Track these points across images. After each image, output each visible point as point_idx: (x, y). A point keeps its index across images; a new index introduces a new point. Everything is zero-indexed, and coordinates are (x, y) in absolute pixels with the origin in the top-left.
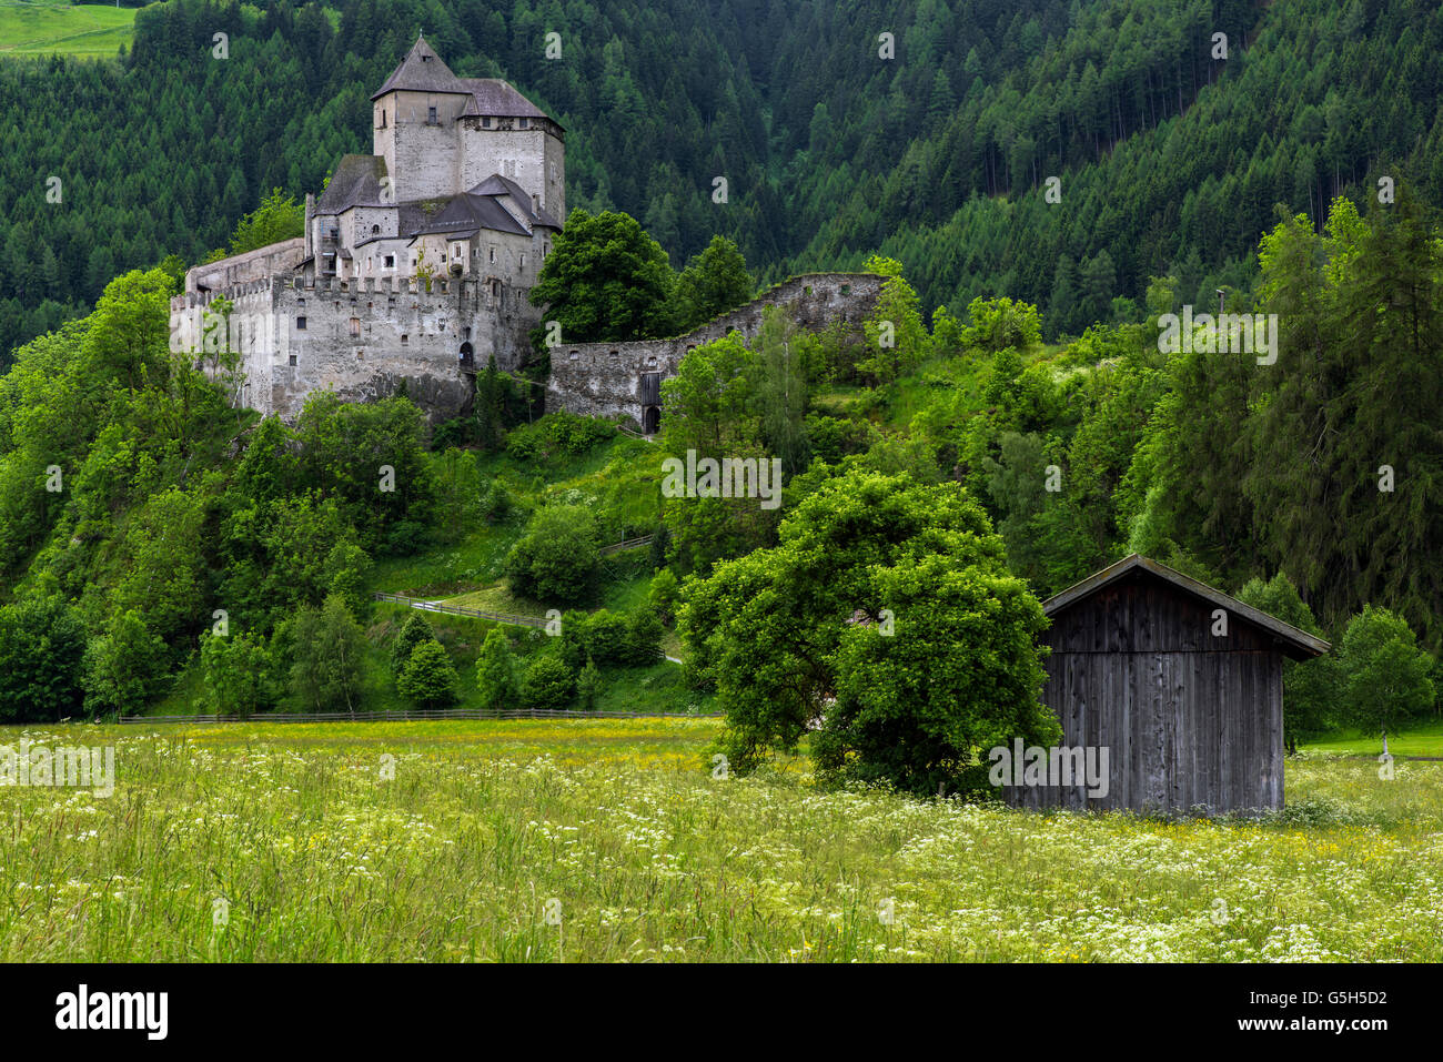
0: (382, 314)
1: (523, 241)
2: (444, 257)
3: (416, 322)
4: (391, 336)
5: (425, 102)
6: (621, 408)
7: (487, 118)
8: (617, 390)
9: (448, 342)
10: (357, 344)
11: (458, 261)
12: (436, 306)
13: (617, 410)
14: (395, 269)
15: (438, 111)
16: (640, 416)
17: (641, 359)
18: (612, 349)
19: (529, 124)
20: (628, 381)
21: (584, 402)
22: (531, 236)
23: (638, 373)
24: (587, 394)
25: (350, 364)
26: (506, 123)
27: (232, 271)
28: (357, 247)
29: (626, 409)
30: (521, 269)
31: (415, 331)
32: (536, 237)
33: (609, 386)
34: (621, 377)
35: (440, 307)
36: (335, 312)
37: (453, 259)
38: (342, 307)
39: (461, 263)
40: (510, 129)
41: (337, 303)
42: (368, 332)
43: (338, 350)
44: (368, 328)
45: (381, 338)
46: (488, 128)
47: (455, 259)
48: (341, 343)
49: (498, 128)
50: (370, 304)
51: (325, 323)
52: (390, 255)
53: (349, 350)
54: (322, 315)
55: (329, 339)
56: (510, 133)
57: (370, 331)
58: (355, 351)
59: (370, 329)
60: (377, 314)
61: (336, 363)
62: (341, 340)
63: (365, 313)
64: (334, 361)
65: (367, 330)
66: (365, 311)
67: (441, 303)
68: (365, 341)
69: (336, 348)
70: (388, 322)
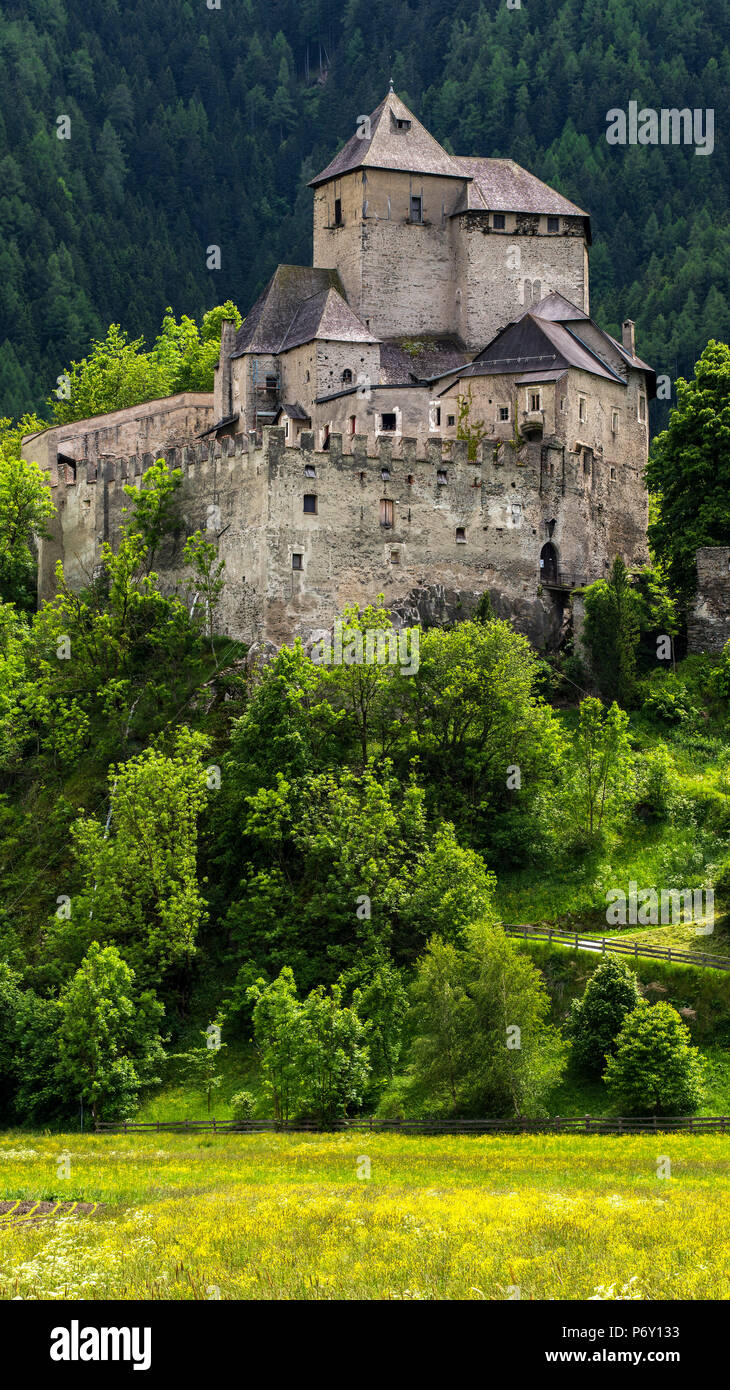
0: (428, 494)
1: (618, 391)
2: (507, 410)
3: (478, 508)
4: (440, 529)
5: (405, 188)
7: (500, 216)
9: (524, 541)
10: (390, 540)
11: (534, 416)
12: (507, 484)
14: (398, 433)
15: (424, 204)
19: (562, 228)
22: (625, 385)
25: (380, 571)
26: (527, 224)
27: (91, 441)
28: (320, 402)
30: (613, 434)
31: (476, 522)
32: (631, 388)
35: (513, 485)
36: (358, 488)
37: (525, 414)
38: (369, 481)
39: (540, 420)
40: (534, 234)
41: (362, 475)
42: (406, 521)
43: (363, 549)
44: (406, 515)
45: (426, 532)
46: (501, 231)
47: (530, 414)
48: (367, 537)
49: (517, 231)
50: (410, 477)
51: (343, 504)
52: (389, 412)
53: (378, 548)
54: (339, 492)
55: (349, 530)
56: (534, 239)
57: (409, 520)
58: (387, 550)
59: (410, 517)
60: (421, 493)
61: (359, 568)
62: (367, 533)
63: (403, 491)
64: (356, 565)
65: (405, 518)
66: (403, 488)
67: (515, 481)
68: (402, 536)
69: (359, 544)
70: (436, 507)
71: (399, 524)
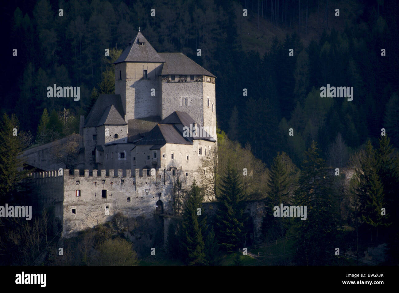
0: (118, 187)
1: (188, 147)
2: (149, 157)
3: (134, 191)
5: (141, 67)
7: (173, 77)
9: (150, 201)
10: (106, 202)
12: (144, 183)
14: (125, 159)
15: (148, 72)
19: (195, 79)
22: (192, 145)
25: (102, 212)
26: (183, 78)
28: (106, 146)
30: (187, 162)
31: (134, 195)
35: (146, 183)
36: (94, 187)
37: (152, 159)
38: (98, 184)
39: (157, 161)
40: (186, 81)
41: (96, 183)
42: (111, 196)
43: (96, 206)
44: (111, 194)
45: (117, 199)
46: (174, 81)
47: (154, 159)
48: (97, 202)
50: (112, 183)
51: (89, 192)
52: (123, 152)
53: (102, 205)
54: (88, 188)
55: (91, 200)
56: (186, 83)
57: (112, 196)
58: (104, 205)
59: (112, 195)
60: (116, 187)
61: (94, 212)
62: (97, 201)
63: (109, 187)
64: (94, 211)
65: (110, 195)
66: (109, 186)
67: (147, 182)
68: (109, 201)
69: (95, 205)
70: (120, 191)
71: (108, 197)
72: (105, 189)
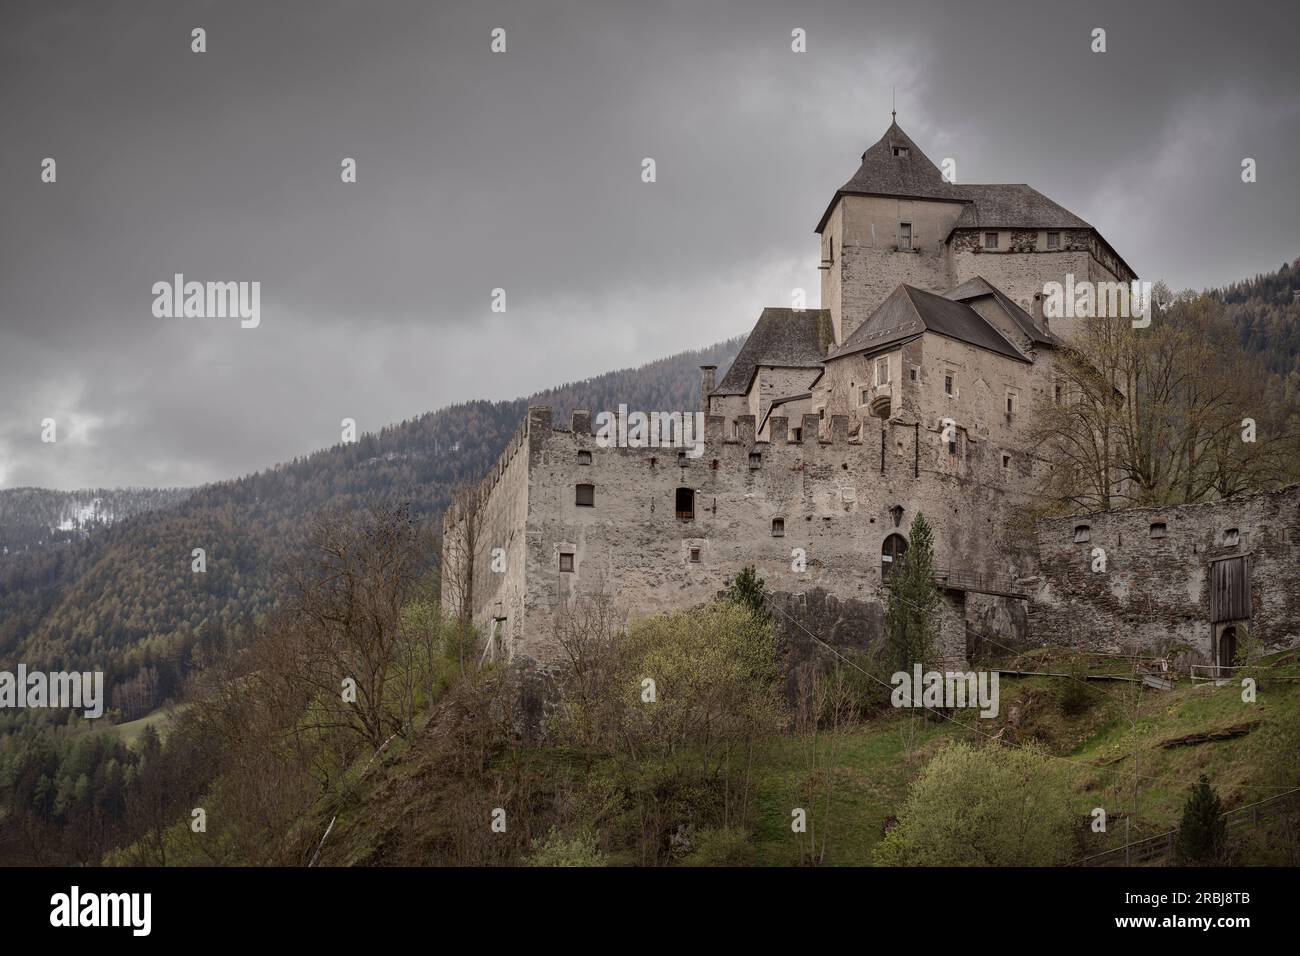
0: (738, 481)
1: (1014, 367)
2: (865, 392)
3: (800, 495)
4: (752, 520)
5: (891, 216)
6: (1171, 629)
7: (993, 232)
8: (1163, 596)
9: (859, 531)
10: (689, 535)
11: (883, 390)
12: (837, 466)
13: (1164, 633)
15: (915, 229)
16: (1208, 643)
17: (1211, 536)
18: (1153, 519)
19: (1064, 240)
20: (1184, 578)
21: (1101, 621)
22: (1030, 363)
23: (1204, 562)
24: (1108, 605)
25: (676, 571)
26: (1024, 240)
29: (1182, 631)
30: (1009, 418)
31: (796, 511)
32: (1039, 363)
33: (1148, 588)
34: (1171, 570)
35: (845, 467)
36: (648, 476)
37: (875, 389)
38: (662, 467)
39: (888, 394)
40: (1032, 250)
41: (653, 460)
42: (710, 513)
43: (653, 546)
44: (710, 506)
45: (735, 525)
46: (994, 249)
47: (879, 388)
48: (658, 532)
49: (1012, 249)
50: (715, 463)
51: (629, 495)
53: (673, 545)
54: (623, 481)
55: (636, 525)
56: (1032, 255)
57: (714, 512)
58: (685, 547)
59: (715, 508)
60: (728, 480)
61: (648, 569)
62: (659, 528)
63: (706, 478)
64: (644, 565)
65: (708, 510)
66: (706, 475)
67: (847, 461)
68: (704, 530)
69: (649, 541)
70: (747, 495)
71: (701, 516)
72: (689, 484)
